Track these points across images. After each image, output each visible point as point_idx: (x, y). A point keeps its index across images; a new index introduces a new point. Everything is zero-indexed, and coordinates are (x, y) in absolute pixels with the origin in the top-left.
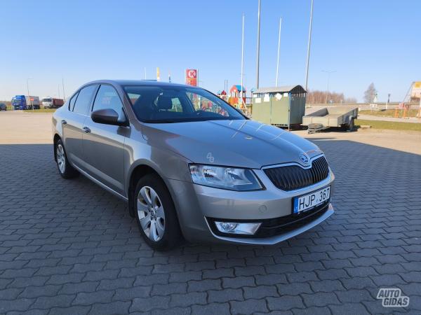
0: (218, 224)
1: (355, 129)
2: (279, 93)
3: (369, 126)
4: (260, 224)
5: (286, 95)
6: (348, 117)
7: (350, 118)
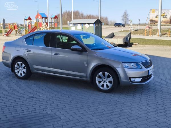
0: (131, 79)
1: (131, 45)
2: (87, 23)
3: (138, 43)
4: (142, 78)
5: (92, 25)
6: (127, 38)
7: (128, 38)
